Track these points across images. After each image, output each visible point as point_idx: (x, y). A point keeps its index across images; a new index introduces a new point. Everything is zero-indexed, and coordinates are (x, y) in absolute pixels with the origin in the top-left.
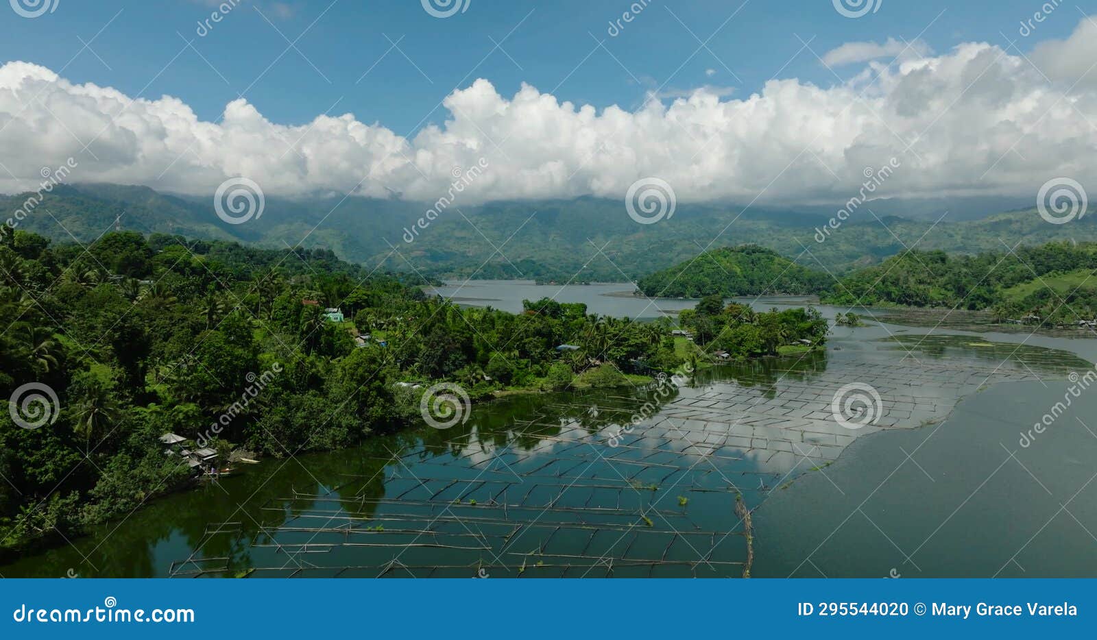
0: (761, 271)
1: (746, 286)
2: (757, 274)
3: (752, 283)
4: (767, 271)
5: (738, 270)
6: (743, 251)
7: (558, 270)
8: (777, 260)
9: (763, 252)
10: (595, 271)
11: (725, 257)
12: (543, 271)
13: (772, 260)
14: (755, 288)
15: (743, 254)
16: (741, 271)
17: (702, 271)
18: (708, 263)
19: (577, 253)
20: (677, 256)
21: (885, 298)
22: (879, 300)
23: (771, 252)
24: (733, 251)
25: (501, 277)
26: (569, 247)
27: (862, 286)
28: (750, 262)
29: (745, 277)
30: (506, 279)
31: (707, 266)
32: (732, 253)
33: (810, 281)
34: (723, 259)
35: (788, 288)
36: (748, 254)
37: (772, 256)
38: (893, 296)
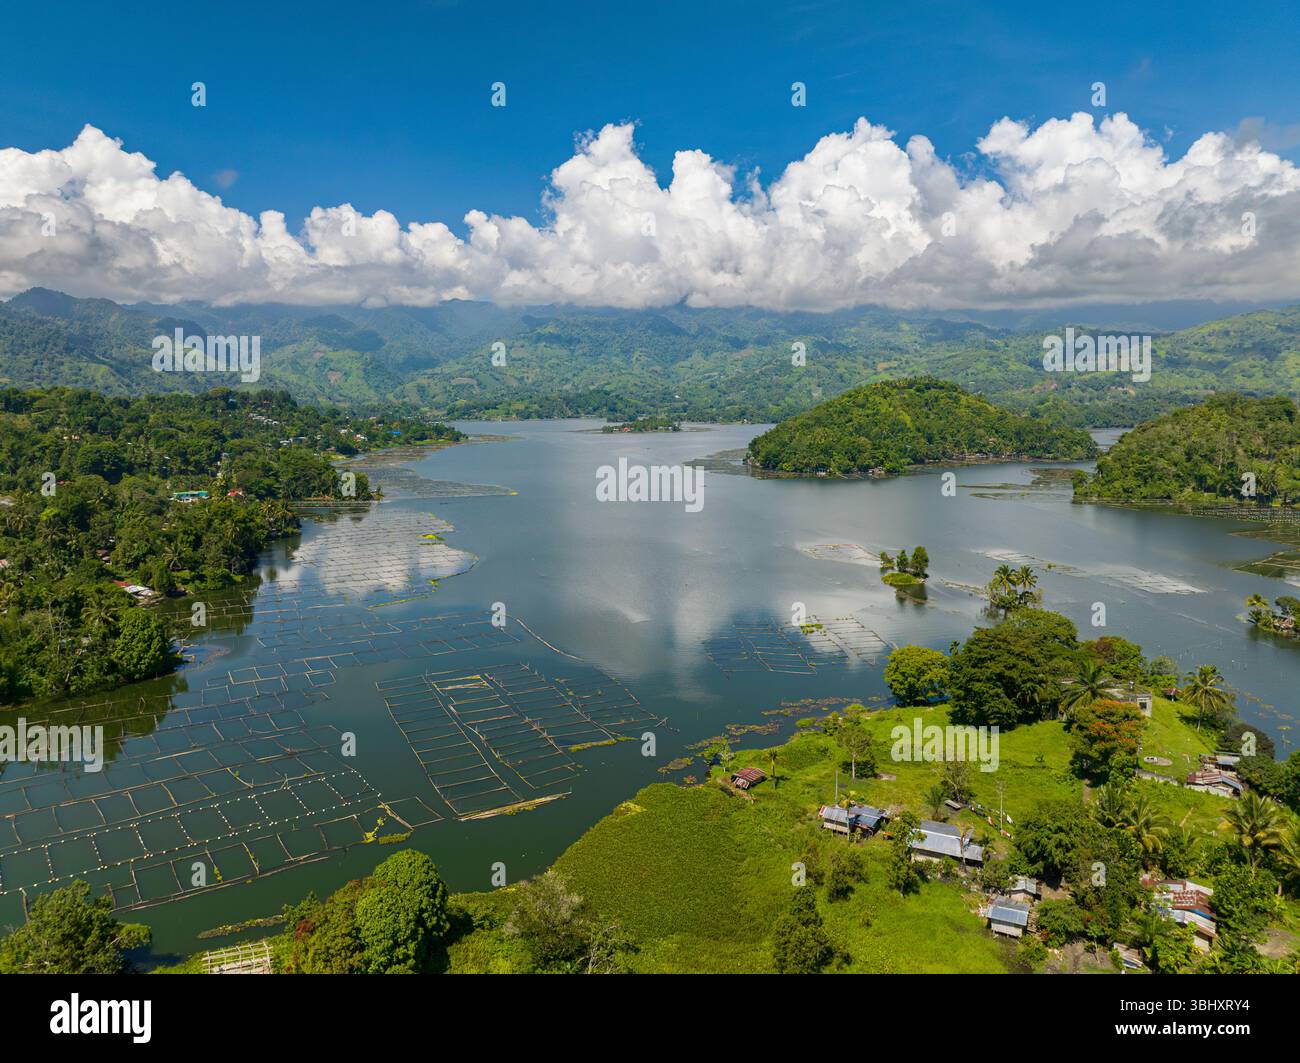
0: (941, 418)
1: (922, 446)
2: (936, 425)
3: (930, 440)
4: (950, 418)
5: (907, 419)
6: (910, 386)
7: (640, 403)
8: (963, 400)
9: (942, 388)
10: (690, 403)
11: (885, 397)
12: (620, 405)
13: (956, 400)
14: (936, 448)
15: (912, 390)
16: (912, 421)
17: (850, 420)
18: (858, 406)
19: (669, 377)
20: (799, 380)
21: (1193, 485)
22: (1182, 488)
23: (954, 388)
24: (896, 387)
25: (563, 415)
26: (658, 368)
27: (1153, 463)
28: (923, 403)
29: (918, 430)
30: (569, 417)
31: (857, 412)
32: (895, 390)
33: (1018, 434)
34: (882, 400)
35: (984, 446)
36: (918, 390)
37: (955, 394)
38: (1210, 482)
